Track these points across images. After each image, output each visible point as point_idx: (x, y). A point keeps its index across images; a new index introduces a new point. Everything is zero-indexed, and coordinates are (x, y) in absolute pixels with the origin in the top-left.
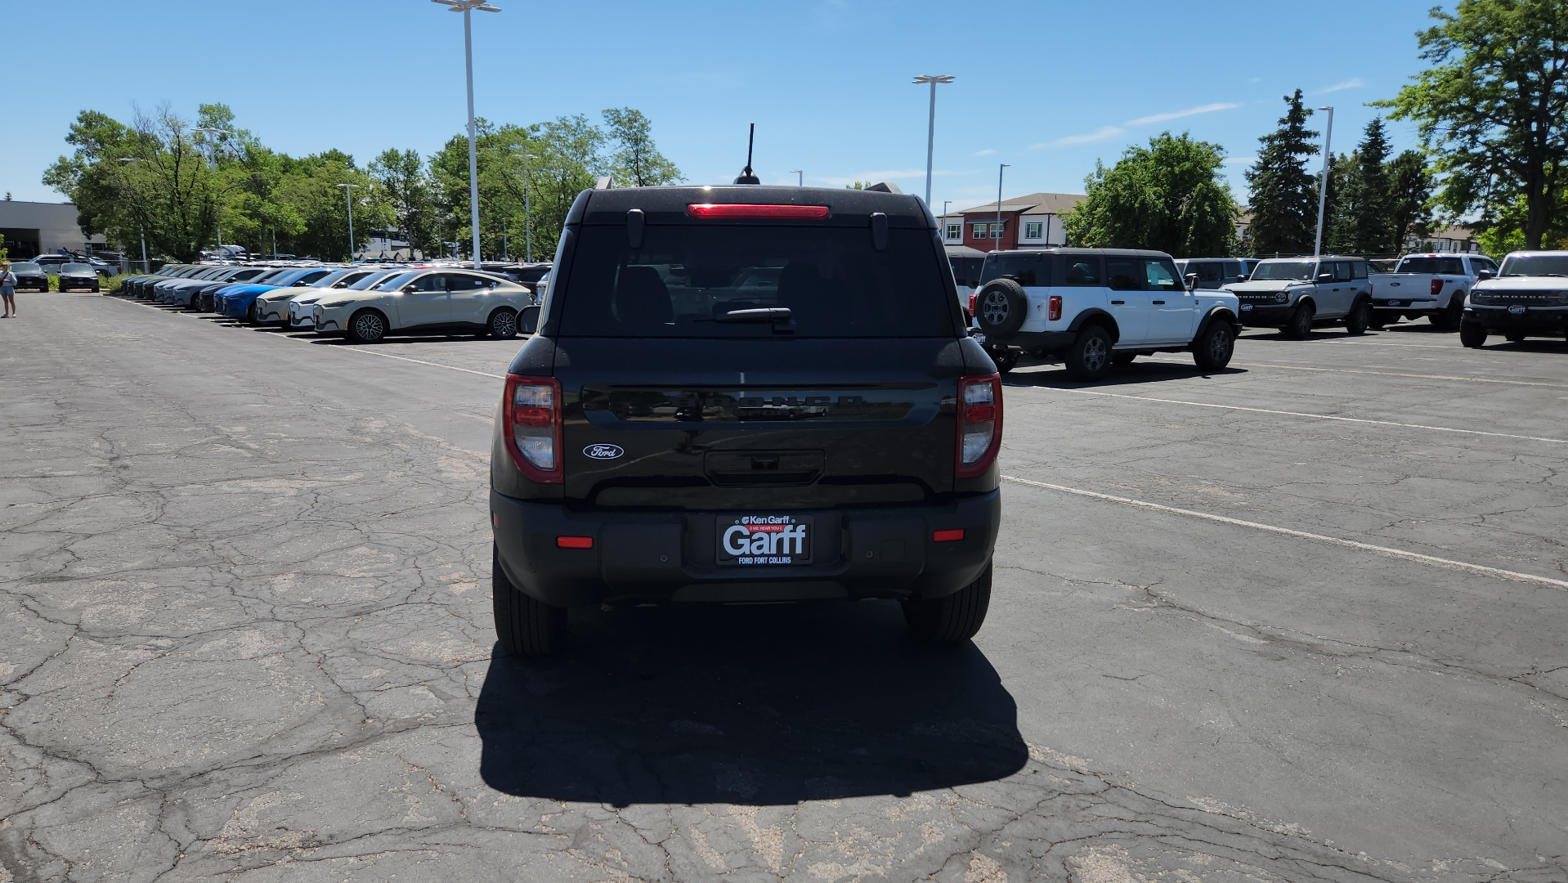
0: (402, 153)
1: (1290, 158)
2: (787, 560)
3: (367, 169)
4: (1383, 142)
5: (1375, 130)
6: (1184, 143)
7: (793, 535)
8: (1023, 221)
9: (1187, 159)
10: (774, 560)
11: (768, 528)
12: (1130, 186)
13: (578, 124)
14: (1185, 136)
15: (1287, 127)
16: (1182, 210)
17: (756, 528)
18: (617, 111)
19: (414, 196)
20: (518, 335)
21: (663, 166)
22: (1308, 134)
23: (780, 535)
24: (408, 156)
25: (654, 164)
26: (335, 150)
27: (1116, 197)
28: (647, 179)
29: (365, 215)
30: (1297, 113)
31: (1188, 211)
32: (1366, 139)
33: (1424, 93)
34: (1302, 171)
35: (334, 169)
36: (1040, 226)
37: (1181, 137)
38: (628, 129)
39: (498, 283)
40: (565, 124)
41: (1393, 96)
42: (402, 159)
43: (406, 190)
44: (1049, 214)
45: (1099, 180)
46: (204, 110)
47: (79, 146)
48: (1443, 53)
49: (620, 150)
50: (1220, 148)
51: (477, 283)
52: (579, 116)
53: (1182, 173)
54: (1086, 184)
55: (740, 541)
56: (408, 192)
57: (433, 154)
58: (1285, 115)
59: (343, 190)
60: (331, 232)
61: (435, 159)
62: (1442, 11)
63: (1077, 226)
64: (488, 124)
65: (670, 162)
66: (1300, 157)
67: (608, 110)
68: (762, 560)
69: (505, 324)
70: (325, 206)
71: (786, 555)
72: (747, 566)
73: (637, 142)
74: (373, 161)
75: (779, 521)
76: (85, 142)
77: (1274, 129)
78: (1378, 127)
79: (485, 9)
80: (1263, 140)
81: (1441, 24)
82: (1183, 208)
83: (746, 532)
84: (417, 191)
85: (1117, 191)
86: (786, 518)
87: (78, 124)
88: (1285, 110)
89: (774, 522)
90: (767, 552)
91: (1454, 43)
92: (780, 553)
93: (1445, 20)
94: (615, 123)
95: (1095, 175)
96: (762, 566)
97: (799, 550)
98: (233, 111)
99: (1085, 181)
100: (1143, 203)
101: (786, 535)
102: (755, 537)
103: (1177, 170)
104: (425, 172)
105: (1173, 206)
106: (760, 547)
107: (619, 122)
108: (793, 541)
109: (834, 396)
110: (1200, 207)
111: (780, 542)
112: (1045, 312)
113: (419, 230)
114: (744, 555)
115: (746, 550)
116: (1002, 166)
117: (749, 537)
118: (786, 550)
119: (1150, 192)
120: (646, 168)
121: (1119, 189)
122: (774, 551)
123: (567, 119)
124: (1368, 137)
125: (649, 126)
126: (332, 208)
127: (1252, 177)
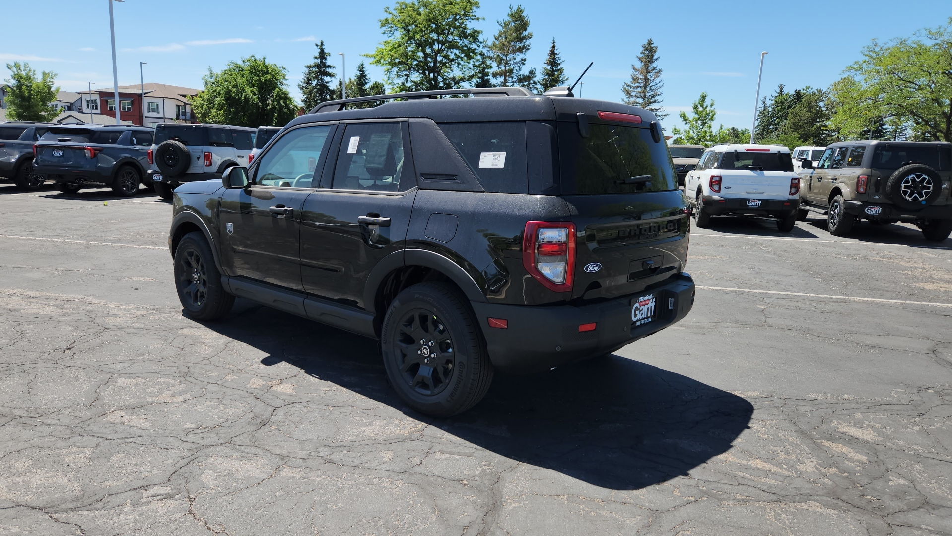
1: (322, 79)
2: (650, 319)
4: (366, 76)
5: (362, 69)
6: (264, 64)
8: (146, 101)
9: (267, 73)
10: (647, 321)
11: (645, 303)
12: (236, 86)
14: (264, 59)
15: (318, 61)
16: (269, 104)
17: (641, 304)
22: (329, 67)
27: (228, 92)
30: (322, 55)
31: (272, 105)
32: (359, 73)
33: (387, 53)
34: (328, 87)
36: (158, 106)
37: (262, 59)
41: (373, 52)
44: (163, 98)
45: (211, 80)
48: (391, 33)
50: (284, 69)
53: (266, 81)
54: (204, 82)
55: (637, 313)
58: (317, 55)
62: (390, 10)
63: (202, 108)
66: (327, 79)
68: (643, 322)
75: (648, 297)
77: (313, 62)
78: (363, 68)
80: (307, 67)
81: (390, 17)
82: (270, 102)
85: (228, 88)
86: (651, 296)
88: (317, 52)
91: (396, 28)
93: (391, 15)
95: (209, 76)
96: (643, 325)
97: (653, 313)
99: (203, 79)
100: (245, 97)
101: (650, 305)
103: (262, 79)
105: (263, 100)
106: (642, 314)
108: (651, 307)
110: (279, 103)
111: (648, 309)
112: (201, 162)
114: (638, 320)
115: (638, 317)
116: (141, 63)
117: (639, 309)
118: (649, 315)
119: (249, 91)
121: (230, 87)
122: (646, 315)
124: (358, 72)
127: (302, 88)
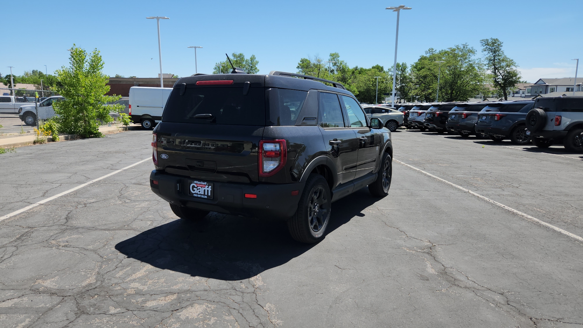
0: (401, 64)
2: (206, 197)
3: (388, 71)
7: (208, 189)
10: (203, 196)
11: (201, 186)
13: (464, 47)
17: (198, 185)
18: (487, 40)
19: (404, 79)
20: (397, 130)
21: (507, 61)
23: (205, 188)
24: (403, 65)
25: (503, 60)
26: (378, 65)
28: (499, 67)
29: (382, 87)
35: (373, 72)
38: (492, 47)
39: (391, 111)
40: (458, 48)
42: (401, 66)
43: (401, 77)
46: (331, 55)
47: (300, 70)
49: (487, 56)
51: (383, 111)
52: (465, 44)
55: (194, 189)
56: (401, 78)
57: (413, 64)
59: (376, 79)
60: (370, 94)
61: (413, 65)
64: (434, 50)
65: (511, 59)
67: (483, 40)
68: (199, 196)
69: (392, 126)
70: (369, 85)
71: (206, 195)
72: (196, 197)
73: (495, 52)
74: (390, 68)
75: (204, 183)
76: (302, 68)
79: (406, 9)
83: (196, 186)
84: (405, 77)
86: (206, 183)
87: (300, 62)
89: (202, 184)
90: (201, 193)
92: (204, 195)
94: (486, 45)
96: (199, 198)
97: (209, 194)
98: (339, 55)
101: (206, 189)
102: (198, 188)
104: (408, 71)
106: (199, 192)
107: (488, 44)
108: (208, 191)
109: (220, 144)
111: (205, 190)
113: (404, 92)
114: (195, 193)
115: (196, 192)
117: (197, 188)
118: (206, 194)
120: (499, 63)
122: (203, 194)
123: (459, 45)
125: (502, 45)
126: (371, 85)
